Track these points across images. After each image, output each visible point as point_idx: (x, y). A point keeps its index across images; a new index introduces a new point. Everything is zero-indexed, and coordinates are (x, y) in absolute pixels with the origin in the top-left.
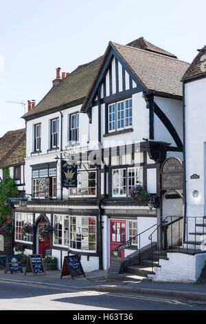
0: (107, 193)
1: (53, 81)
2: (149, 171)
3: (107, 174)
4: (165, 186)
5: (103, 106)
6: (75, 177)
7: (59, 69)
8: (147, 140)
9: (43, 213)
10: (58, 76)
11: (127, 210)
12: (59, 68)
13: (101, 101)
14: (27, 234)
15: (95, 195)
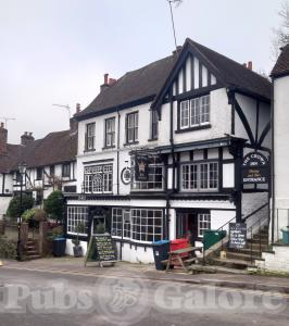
0: (176, 187)
2: (225, 166)
3: (176, 169)
5: (176, 103)
8: (229, 135)
10: (106, 81)
12: (107, 75)
13: (174, 99)
15: (161, 189)
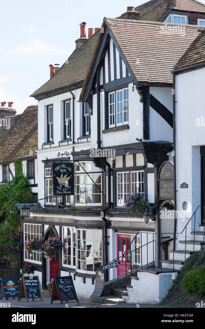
0: (112, 201)
1: (77, 42)
3: (112, 177)
4: (162, 195)
5: (103, 94)
6: (71, 182)
7: (83, 25)
8: (141, 140)
9: (52, 224)
10: (83, 34)
11: (131, 222)
12: (84, 23)
14: (33, 251)
15: (101, 203)
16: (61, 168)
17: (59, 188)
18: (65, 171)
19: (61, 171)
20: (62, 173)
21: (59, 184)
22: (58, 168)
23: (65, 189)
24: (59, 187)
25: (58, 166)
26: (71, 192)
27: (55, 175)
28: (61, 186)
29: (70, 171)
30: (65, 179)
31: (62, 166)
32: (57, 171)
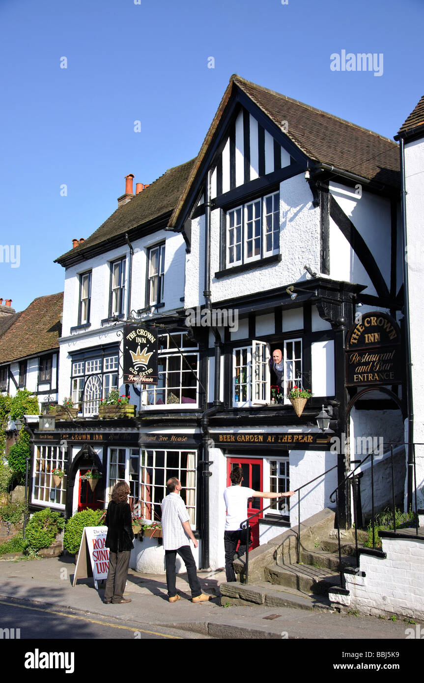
0: (221, 399)
3: (222, 358)
4: (357, 379)
5: (216, 214)
7: (130, 178)
8: (314, 275)
9: (89, 444)
10: (129, 190)
11: (266, 435)
13: (214, 205)
15: (196, 403)
16: (138, 336)
17: (134, 371)
18: (145, 342)
19: (137, 342)
20: (139, 344)
21: (134, 364)
22: (132, 335)
23: (144, 374)
24: (133, 368)
25: (133, 332)
26: (152, 379)
27: (127, 347)
28: (137, 368)
29: (152, 342)
30: (143, 355)
31: (139, 332)
32: (131, 340)
